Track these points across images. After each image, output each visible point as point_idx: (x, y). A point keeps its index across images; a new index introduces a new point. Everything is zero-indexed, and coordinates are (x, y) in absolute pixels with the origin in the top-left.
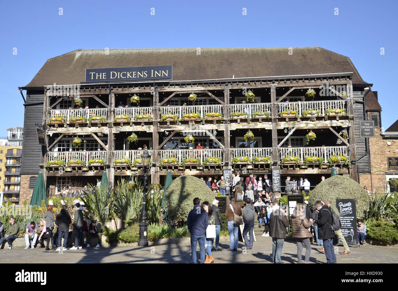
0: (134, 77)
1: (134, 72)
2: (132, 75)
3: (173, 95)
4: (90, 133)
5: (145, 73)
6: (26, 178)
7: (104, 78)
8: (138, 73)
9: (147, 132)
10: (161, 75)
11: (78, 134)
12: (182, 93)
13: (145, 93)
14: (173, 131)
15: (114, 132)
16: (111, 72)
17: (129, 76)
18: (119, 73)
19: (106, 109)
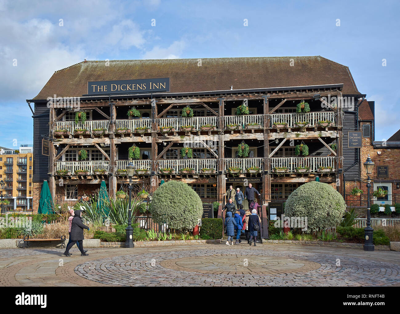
0: (133, 89)
1: (133, 85)
2: (131, 87)
4: (93, 144)
5: (144, 85)
6: (38, 186)
7: (105, 91)
8: (137, 85)
9: (146, 142)
10: (159, 87)
11: (83, 145)
12: (179, 104)
13: (144, 105)
14: (170, 142)
15: (116, 143)
16: (112, 85)
17: (129, 88)
18: (119, 85)
19: (108, 121)
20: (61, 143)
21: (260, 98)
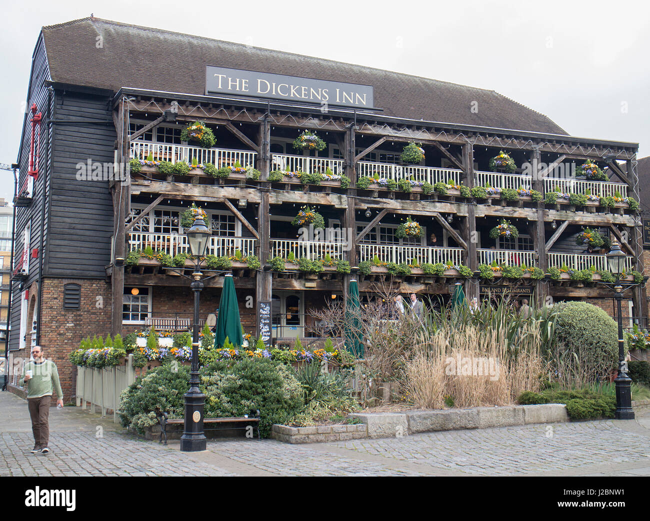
0: (303, 97)
1: (303, 88)
2: (299, 91)
3: (381, 141)
4: (222, 200)
5: (325, 91)
6: (56, 287)
7: (243, 90)
8: (312, 89)
9: (336, 206)
10: (354, 101)
11: (197, 199)
12: (396, 139)
13: (327, 131)
14: (380, 210)
15: (273, 202)
16: (259, 80)
17: (294, 92)
18: (274, 84)
19: (253, 154)
20: (144, 190)
21: (529, 148)
